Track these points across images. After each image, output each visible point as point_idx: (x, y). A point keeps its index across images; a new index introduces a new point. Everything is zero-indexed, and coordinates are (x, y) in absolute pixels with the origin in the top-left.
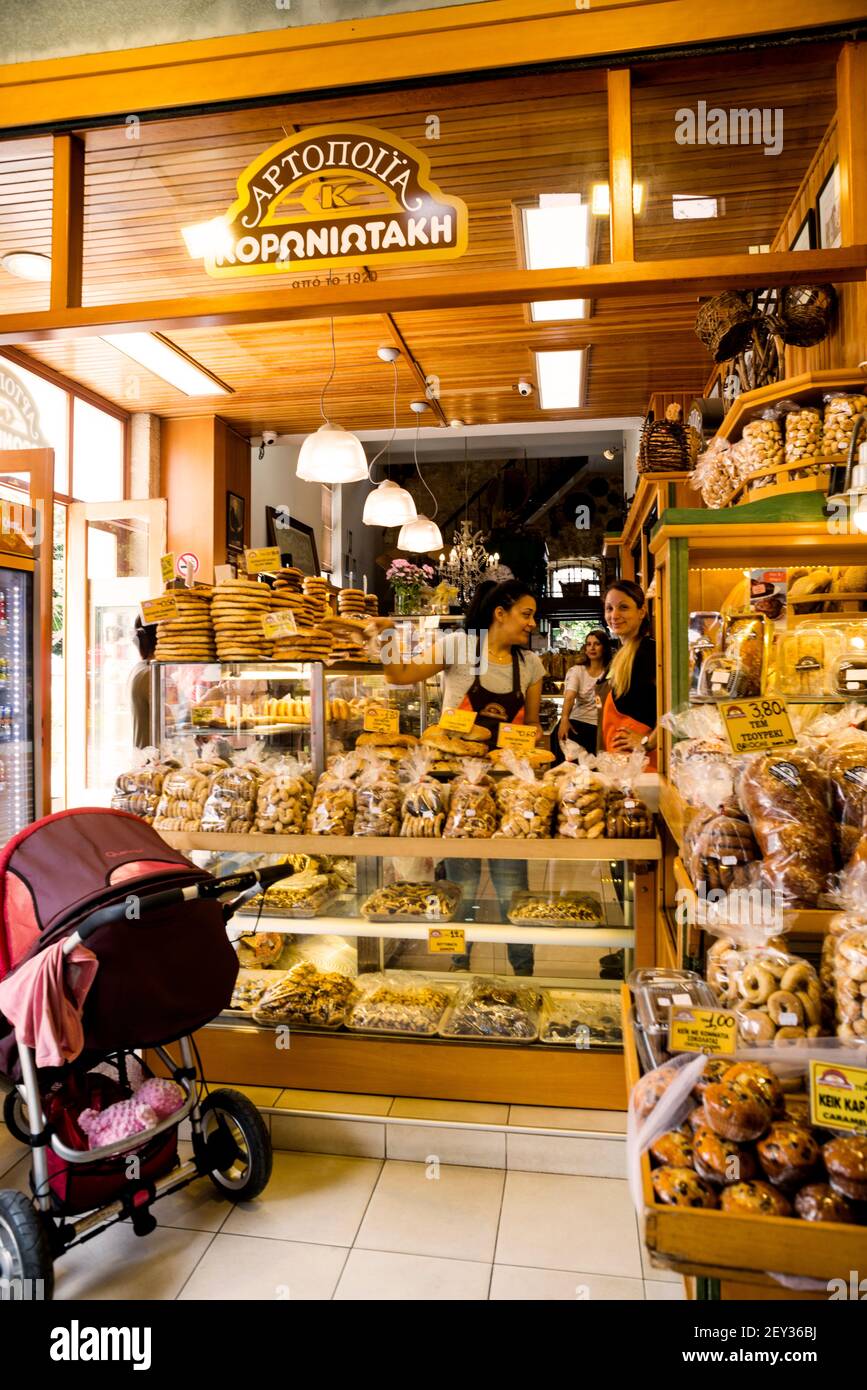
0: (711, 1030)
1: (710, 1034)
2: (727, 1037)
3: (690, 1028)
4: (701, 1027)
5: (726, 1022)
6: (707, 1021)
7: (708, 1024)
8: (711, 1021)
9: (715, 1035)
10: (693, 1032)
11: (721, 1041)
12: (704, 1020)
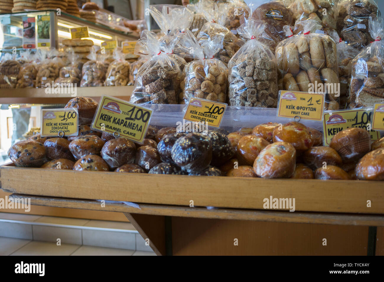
0: (64, 122)
1: (64, 124)
2: (73, 124)
3: (53, 122)
4: (59, 121)
5: (72, 115)
6: (62, 117)
7: (63, 118)
8: (64, 116)
9: (66, 124)
10: (55, 125)
11: (70, 128)
12: (60, 117)
